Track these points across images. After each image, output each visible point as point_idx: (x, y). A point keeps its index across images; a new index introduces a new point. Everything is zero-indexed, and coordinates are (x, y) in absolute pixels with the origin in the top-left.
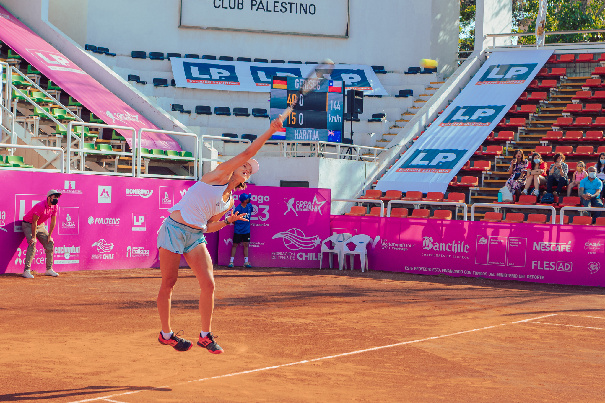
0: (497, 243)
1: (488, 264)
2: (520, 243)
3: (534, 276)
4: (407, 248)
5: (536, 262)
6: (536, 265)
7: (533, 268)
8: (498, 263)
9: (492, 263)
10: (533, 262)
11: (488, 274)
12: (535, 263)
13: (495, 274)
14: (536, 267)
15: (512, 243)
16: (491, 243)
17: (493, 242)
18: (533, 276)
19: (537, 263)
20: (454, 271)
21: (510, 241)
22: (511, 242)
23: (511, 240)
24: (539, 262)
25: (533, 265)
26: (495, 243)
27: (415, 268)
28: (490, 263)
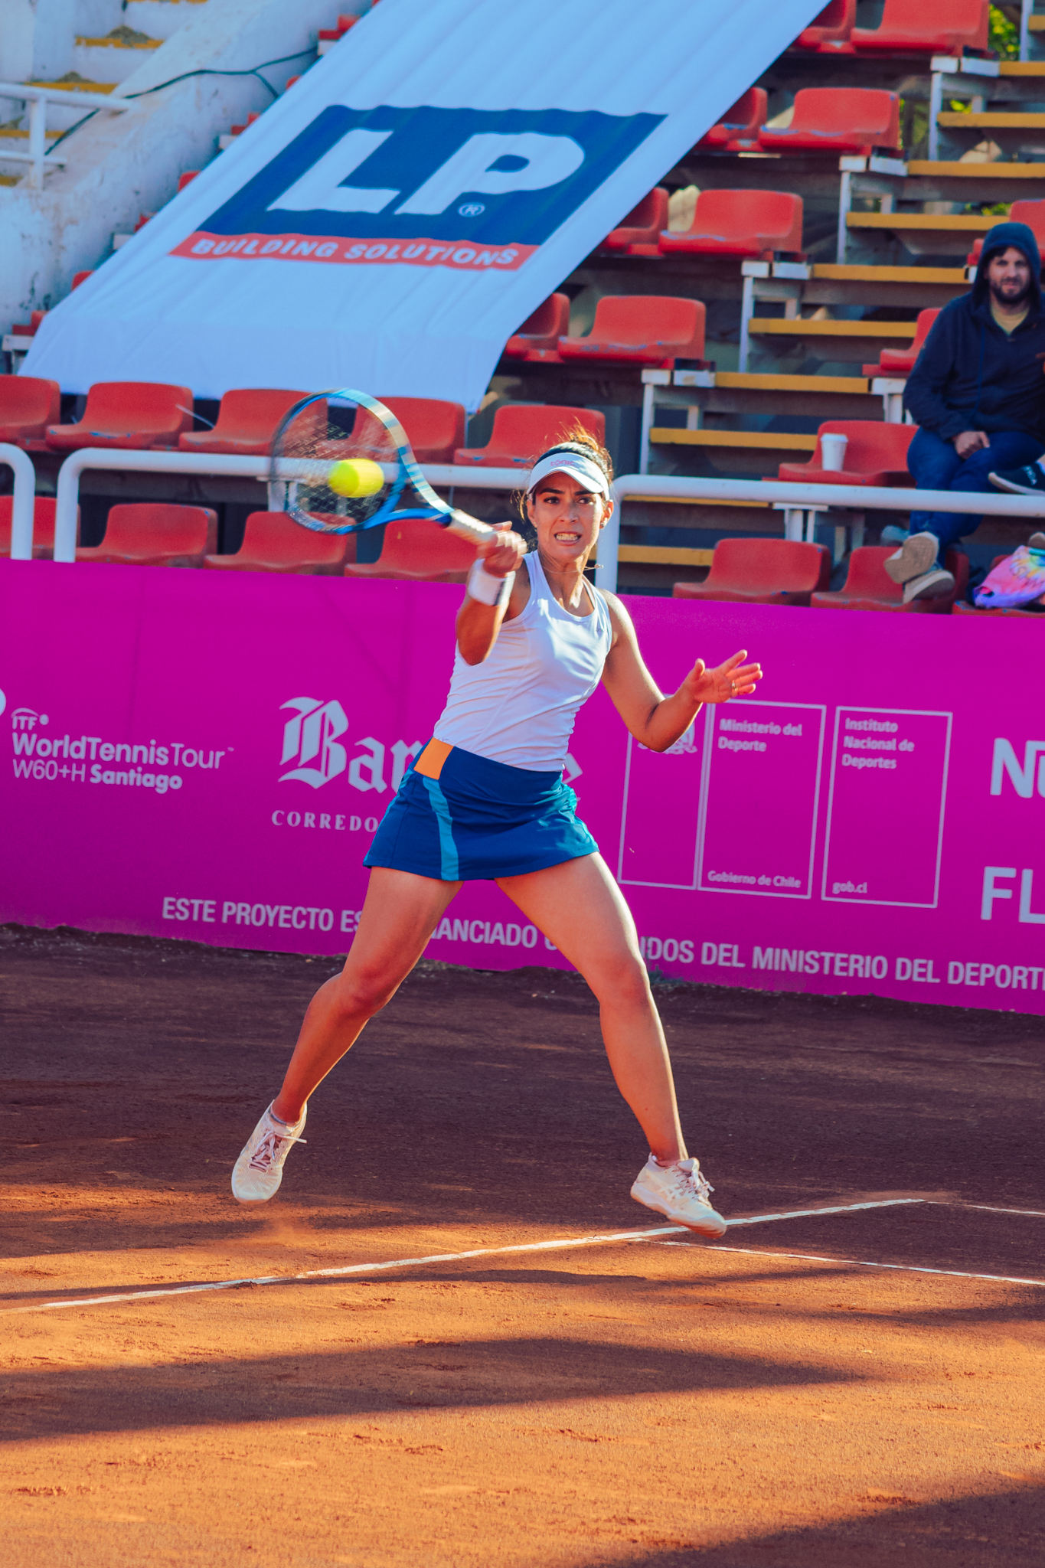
0: (761, 747)
1: (697, 885)
2: (907, 746)
3: (995, 972)
4: (180, 770)
5: (1009, 873)
6: (1006, 894)
7: (986, 914)
8: (764, 880)
9: (724, 877)
10: (991, 873)
11: (697, 951)
12: (999, 883)
13: (746, 956)
14: (1006, 909)
15: (858, 744)
16: (725, 743)
17: (732, 735)
18: (989, 971)
19: (1014, 884)
20: (479, 931)
21: (844, 732)
22: (849, 742)
23: (850, 724)
24: (1028, 875)
25: (990, 893)
26: (746, 746)
27: (230, 909)
28: (713, 876)
